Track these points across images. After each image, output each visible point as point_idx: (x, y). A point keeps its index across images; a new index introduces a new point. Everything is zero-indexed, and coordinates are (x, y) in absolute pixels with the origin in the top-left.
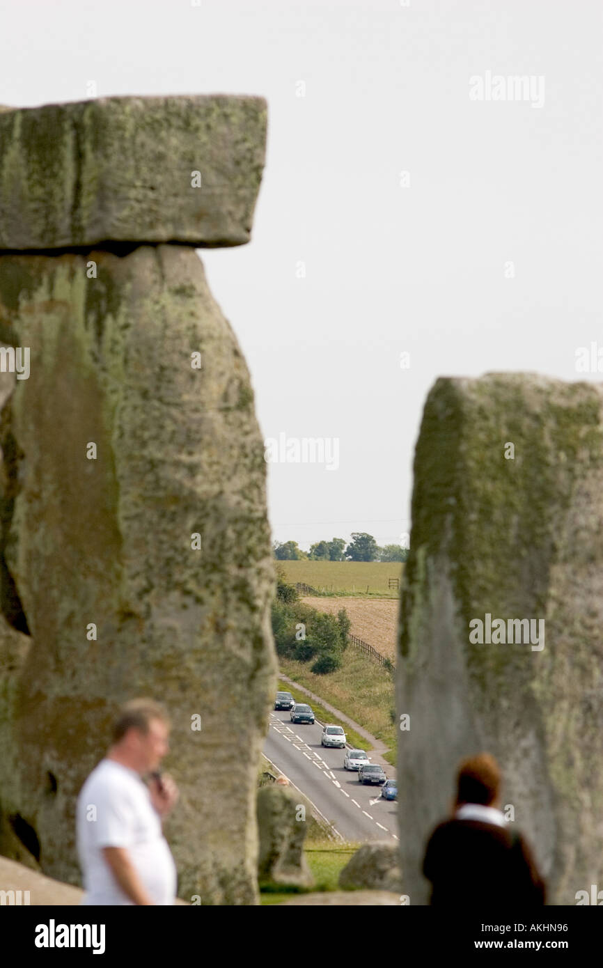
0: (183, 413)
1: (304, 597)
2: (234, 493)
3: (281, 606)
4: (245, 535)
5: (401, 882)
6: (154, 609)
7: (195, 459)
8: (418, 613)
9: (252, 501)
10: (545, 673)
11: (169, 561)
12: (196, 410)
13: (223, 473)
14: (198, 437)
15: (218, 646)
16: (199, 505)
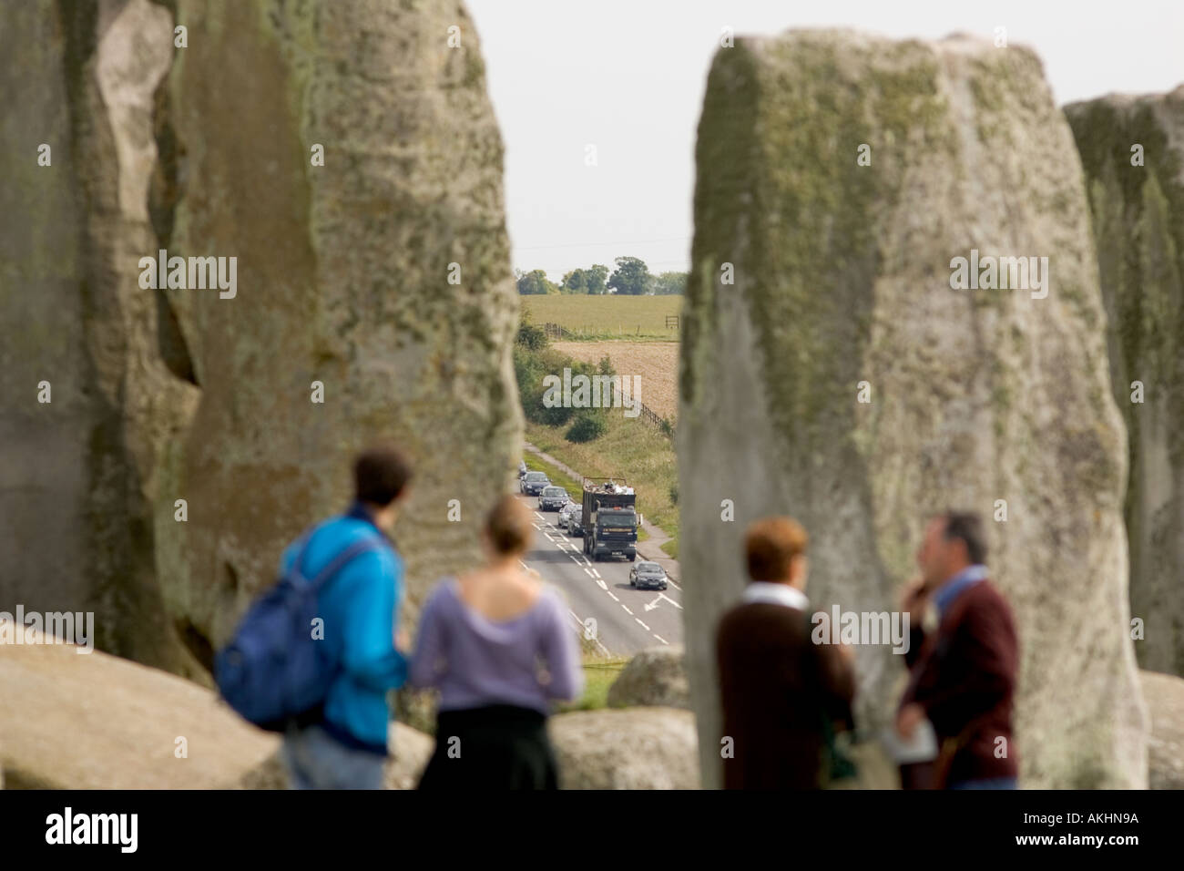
0: (393, 91)
1: (555, 341)
2: (462, 195)
3: (526, 355)
4: (478, 250)
5: (688, 696)
6: (361, 350)
7: (410, 151)
8: (704, 346)
9: (485, 205)
10: (871, 419)
11: (378, 287)
12: (410, 88)
13: (447, 170)
14: (412, 122)
15: (444, 396)
16: (416, 212)
